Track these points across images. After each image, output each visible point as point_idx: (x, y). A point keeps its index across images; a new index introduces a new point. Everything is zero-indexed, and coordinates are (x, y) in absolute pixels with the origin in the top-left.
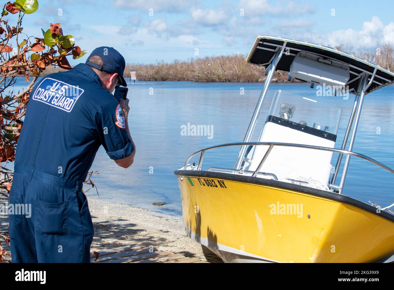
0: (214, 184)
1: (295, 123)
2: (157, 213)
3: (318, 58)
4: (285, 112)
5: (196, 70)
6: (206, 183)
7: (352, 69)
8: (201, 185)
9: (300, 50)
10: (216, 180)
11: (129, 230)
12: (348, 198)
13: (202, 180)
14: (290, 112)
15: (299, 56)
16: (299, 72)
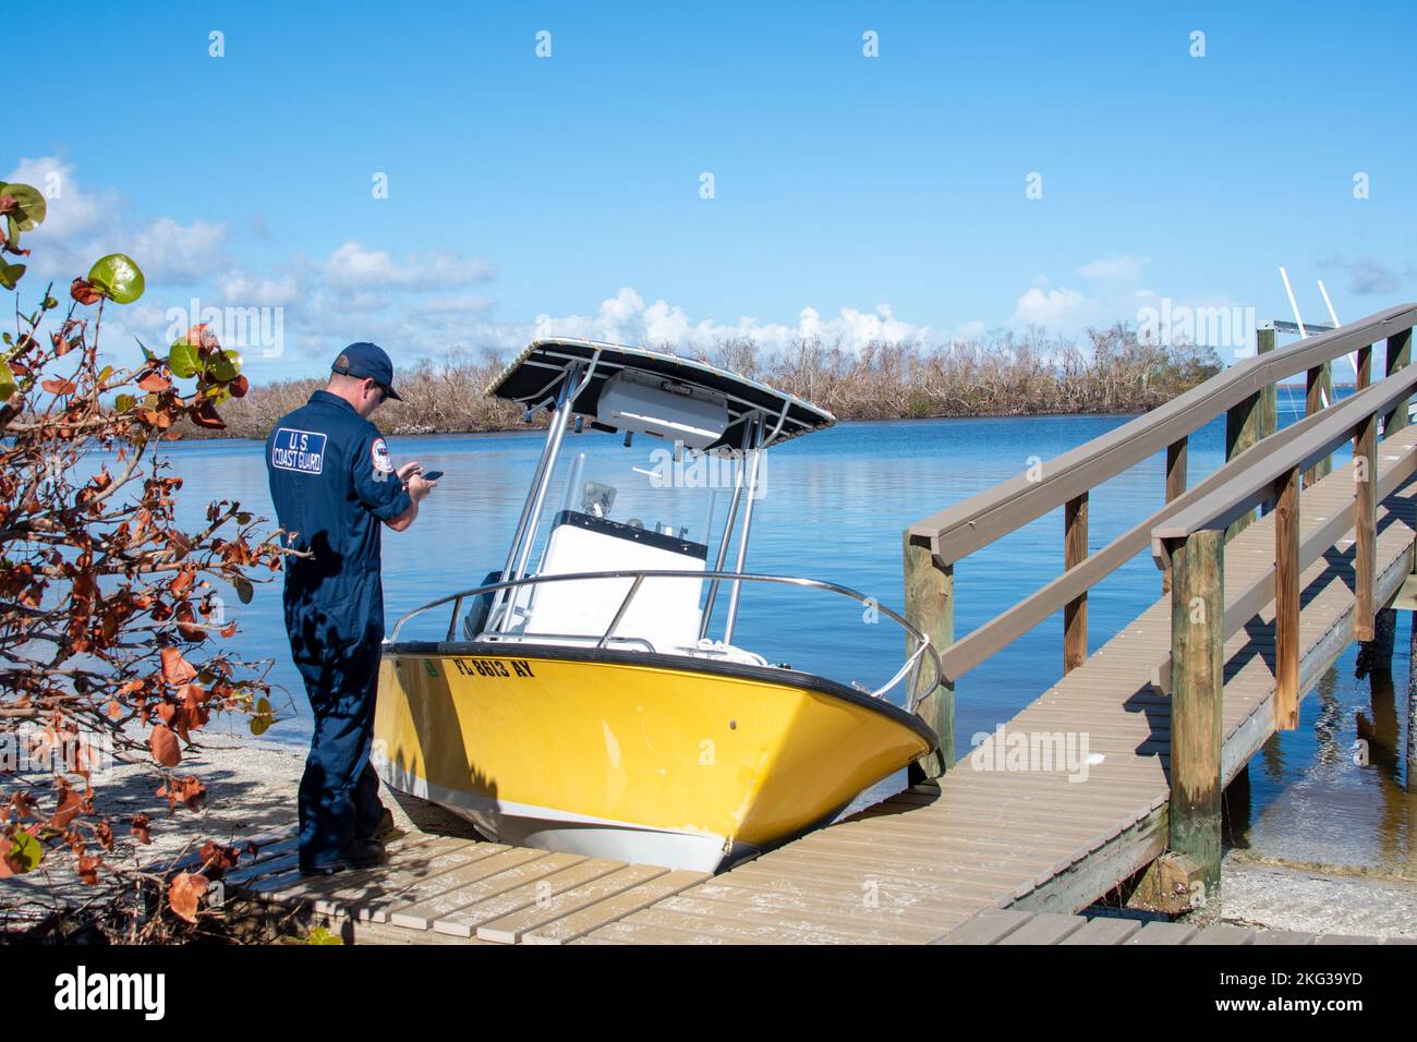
0: (499, 670)
1: (620, 525)
2: (268, 743)
3: (663, 383)
4: (596, 502)
5: (250, 413)
6: (479, 668)
7: (732, 405)
8: (463, 673)
9: (622, 367)
10: (507, 662)
11: (224, 785)
12: (821, 679)
13: (469, 664)
14: (606, 501)
15: (622, 379)
16: (622, 413)
